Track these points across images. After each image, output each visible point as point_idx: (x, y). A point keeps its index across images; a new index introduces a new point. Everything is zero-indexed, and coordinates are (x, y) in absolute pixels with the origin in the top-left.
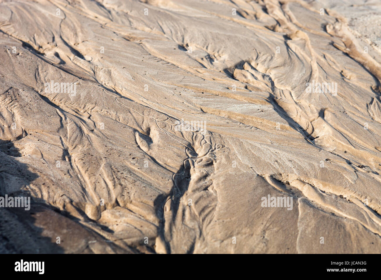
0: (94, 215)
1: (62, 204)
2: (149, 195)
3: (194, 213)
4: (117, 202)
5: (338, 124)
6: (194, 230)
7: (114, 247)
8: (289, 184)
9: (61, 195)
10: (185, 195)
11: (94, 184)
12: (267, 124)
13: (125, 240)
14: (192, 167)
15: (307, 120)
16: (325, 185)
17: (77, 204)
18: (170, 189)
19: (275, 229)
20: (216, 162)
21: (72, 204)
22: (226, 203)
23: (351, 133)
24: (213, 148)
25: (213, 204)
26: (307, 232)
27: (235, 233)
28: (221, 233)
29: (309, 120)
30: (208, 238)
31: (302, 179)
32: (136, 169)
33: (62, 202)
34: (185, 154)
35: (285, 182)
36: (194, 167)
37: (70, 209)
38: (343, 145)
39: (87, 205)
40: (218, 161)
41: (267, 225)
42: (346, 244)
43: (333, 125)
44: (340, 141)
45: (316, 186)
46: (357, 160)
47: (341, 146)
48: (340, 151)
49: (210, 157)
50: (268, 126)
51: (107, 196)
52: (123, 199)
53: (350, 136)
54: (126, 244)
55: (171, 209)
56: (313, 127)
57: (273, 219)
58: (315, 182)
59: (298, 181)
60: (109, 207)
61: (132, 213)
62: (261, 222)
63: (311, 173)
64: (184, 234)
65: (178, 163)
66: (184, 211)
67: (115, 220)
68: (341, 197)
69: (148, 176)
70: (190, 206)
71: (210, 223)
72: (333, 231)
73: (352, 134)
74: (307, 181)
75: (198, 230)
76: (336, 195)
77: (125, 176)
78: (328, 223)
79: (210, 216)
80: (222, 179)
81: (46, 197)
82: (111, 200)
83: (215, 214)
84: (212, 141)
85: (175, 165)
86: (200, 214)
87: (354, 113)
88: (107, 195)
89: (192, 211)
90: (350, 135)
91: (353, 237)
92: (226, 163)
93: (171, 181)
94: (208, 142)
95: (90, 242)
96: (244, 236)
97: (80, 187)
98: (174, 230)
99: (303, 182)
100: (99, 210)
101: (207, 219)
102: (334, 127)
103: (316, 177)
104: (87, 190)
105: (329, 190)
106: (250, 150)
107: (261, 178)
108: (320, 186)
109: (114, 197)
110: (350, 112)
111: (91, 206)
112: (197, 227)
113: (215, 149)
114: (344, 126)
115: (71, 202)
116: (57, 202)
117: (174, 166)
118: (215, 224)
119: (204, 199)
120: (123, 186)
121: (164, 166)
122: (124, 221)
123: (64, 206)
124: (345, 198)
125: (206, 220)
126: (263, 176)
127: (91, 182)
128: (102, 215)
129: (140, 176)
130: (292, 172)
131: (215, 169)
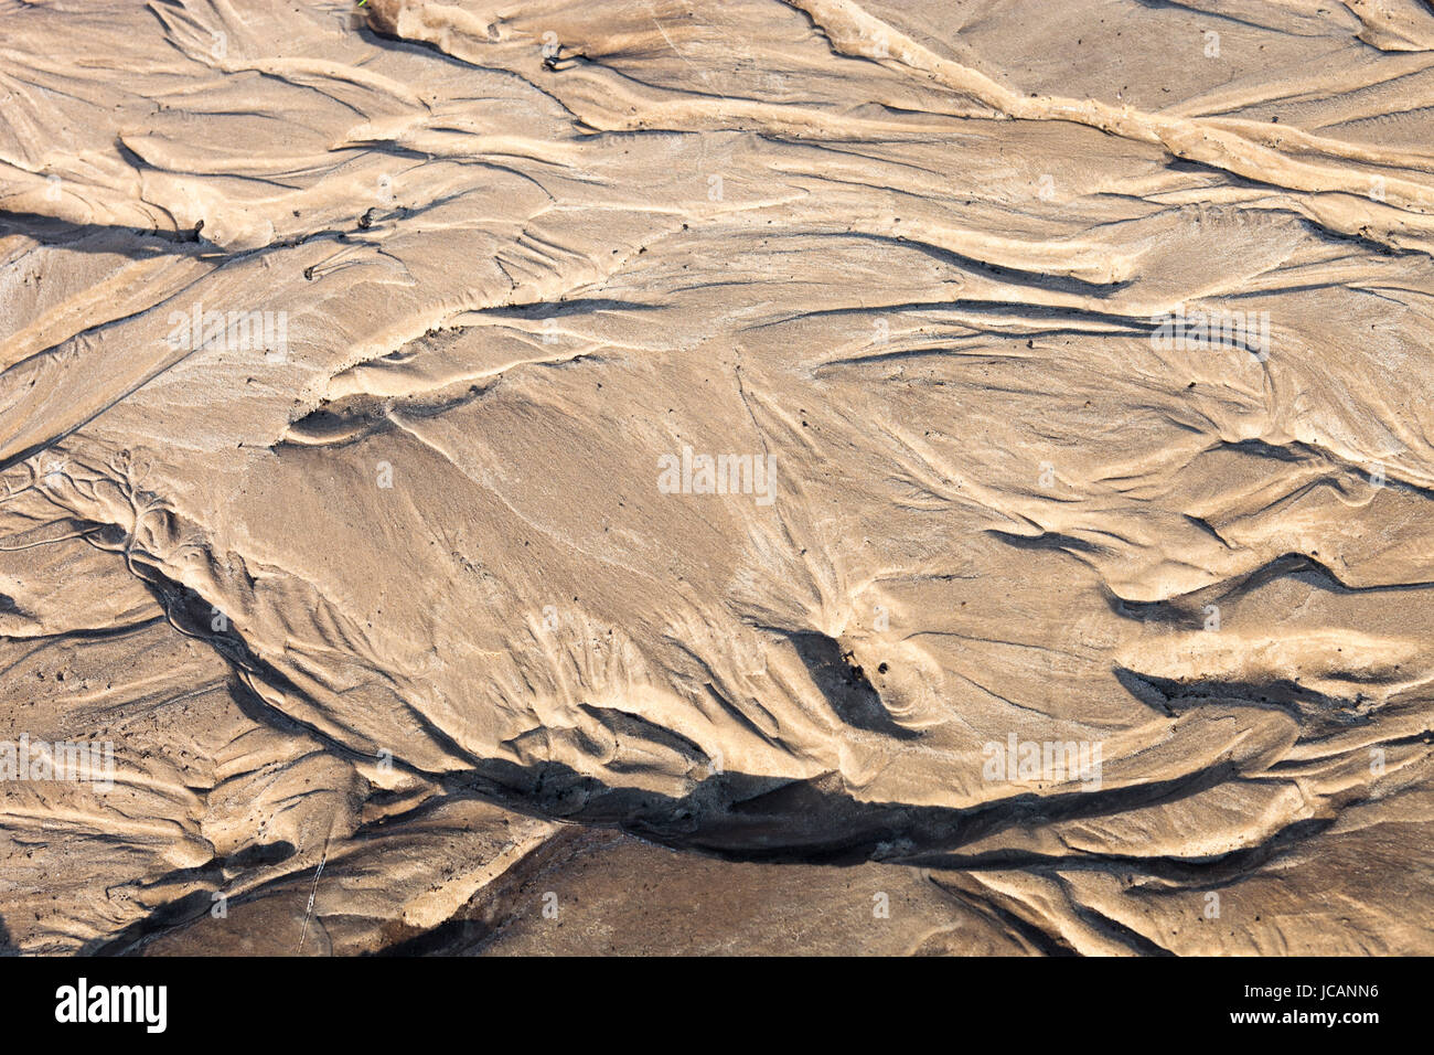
0: (199, 855)
1: (136, 908)
2: (218, 714)
3: (319, 652)
4: (196, 791)
5: (198, 157)
6: (368, 682)
7: (348, 867)
8: (328, 402)
9: (105, 899)
10: (246, 636)
11: (104, 810)
12: (94, 300)
13: (333, 836)
14: (158, 565)
15: (130, 202)
16: (384, 340)
17: (150, 876)
18: (218, 659)
19: (462, 530)
20: (173, 505)
21: (147, 887)
22: (326, 572)
23: (247, 156)
24: (121, 480)
25: (314, 599)
26: (503, 478)
27: (428, 612)
28: (413, 638)
29: (132, 198)
30: (408, 668)
31: (337, 369)
32: (105, 693)
33: (129, 906)
34: (109, 558)
35: (318, 405)
36: (161, 560)
37: (156, 895)
38: (275, 205)
39: (166, 856)
40: (172, 499)
41: (442, 537)
42: (574, 434)
43: (189, 168)
44: (261, 201)
45: (371, 358)
46: (335, 213)
47: (272, 209)
48: (284, 221)
49: (151, 508)
50: (100, 302)
51: (168, 802)
52: (197, 773)
53: (253, 165)
54: (344, 840)
55: (283, 693)
56: (159, 207)
57: (431, 515)
58: (361, 352)
59: (338, 382)
60: (200, 814)
61: (252, 777)
62: (426, 544)
63: (331, 339)
64: (372, 709)
65: (134, 590)
66: (299, 668)
67: (245, 820)
68: (432, 334)
69: (145, 681)
70: (289, 648)
71: (366, 639)
72: (528, 430)
73: (251, 156)
74: (350, 365)
75: (374, 676)
76: (420, 339)
77: (119, 729)
78: (502, 422)
79: (346, 627)
80: (243, 530)
81: (90, 933)
82: (184, 800)
83: (343, 610)
84: (93, 467)
85: (134, 599)
86: (329, 643)
87: (176, 90)
88: (160, 799)
89: (311, 653)
90: (251, 163)
91: (562, 406)
92: (192, 487)
93: (192, 642)
94: (93, 478)
95: (309, 910)
96: (445, 600)
97: (95, 843)
98: (347, 721)
99: (344, 373)
100: (194, 840)
101: (350, 638)
102: (199, 171)
103: (352, 341)
104: (109, 832)
105: (398, 342)
106: (176, 407)
107: (283, 447)
108: (376, 350)
109: (176, 788)
110: (169, 96)
111: (174, 848)
112: (364, 672)
113: (124, 477)
114: (216, 152)
115: (138, 884)
116: (120, 914)
117: (138, 604)
118: (379, 634)
119: (285, 606)
120: (153, 752)
121: (121, 623)
122: (263, 804)
123: (141, 905)
124: (440, 329)
125: (355, 643)
126: (281, 439)
127: (90, 811)
128: (210, 838)
129: (136, 696)
130: (308, 376)
131: (196, 520)
